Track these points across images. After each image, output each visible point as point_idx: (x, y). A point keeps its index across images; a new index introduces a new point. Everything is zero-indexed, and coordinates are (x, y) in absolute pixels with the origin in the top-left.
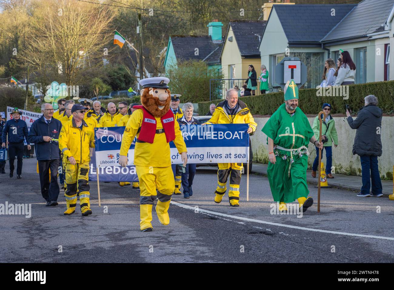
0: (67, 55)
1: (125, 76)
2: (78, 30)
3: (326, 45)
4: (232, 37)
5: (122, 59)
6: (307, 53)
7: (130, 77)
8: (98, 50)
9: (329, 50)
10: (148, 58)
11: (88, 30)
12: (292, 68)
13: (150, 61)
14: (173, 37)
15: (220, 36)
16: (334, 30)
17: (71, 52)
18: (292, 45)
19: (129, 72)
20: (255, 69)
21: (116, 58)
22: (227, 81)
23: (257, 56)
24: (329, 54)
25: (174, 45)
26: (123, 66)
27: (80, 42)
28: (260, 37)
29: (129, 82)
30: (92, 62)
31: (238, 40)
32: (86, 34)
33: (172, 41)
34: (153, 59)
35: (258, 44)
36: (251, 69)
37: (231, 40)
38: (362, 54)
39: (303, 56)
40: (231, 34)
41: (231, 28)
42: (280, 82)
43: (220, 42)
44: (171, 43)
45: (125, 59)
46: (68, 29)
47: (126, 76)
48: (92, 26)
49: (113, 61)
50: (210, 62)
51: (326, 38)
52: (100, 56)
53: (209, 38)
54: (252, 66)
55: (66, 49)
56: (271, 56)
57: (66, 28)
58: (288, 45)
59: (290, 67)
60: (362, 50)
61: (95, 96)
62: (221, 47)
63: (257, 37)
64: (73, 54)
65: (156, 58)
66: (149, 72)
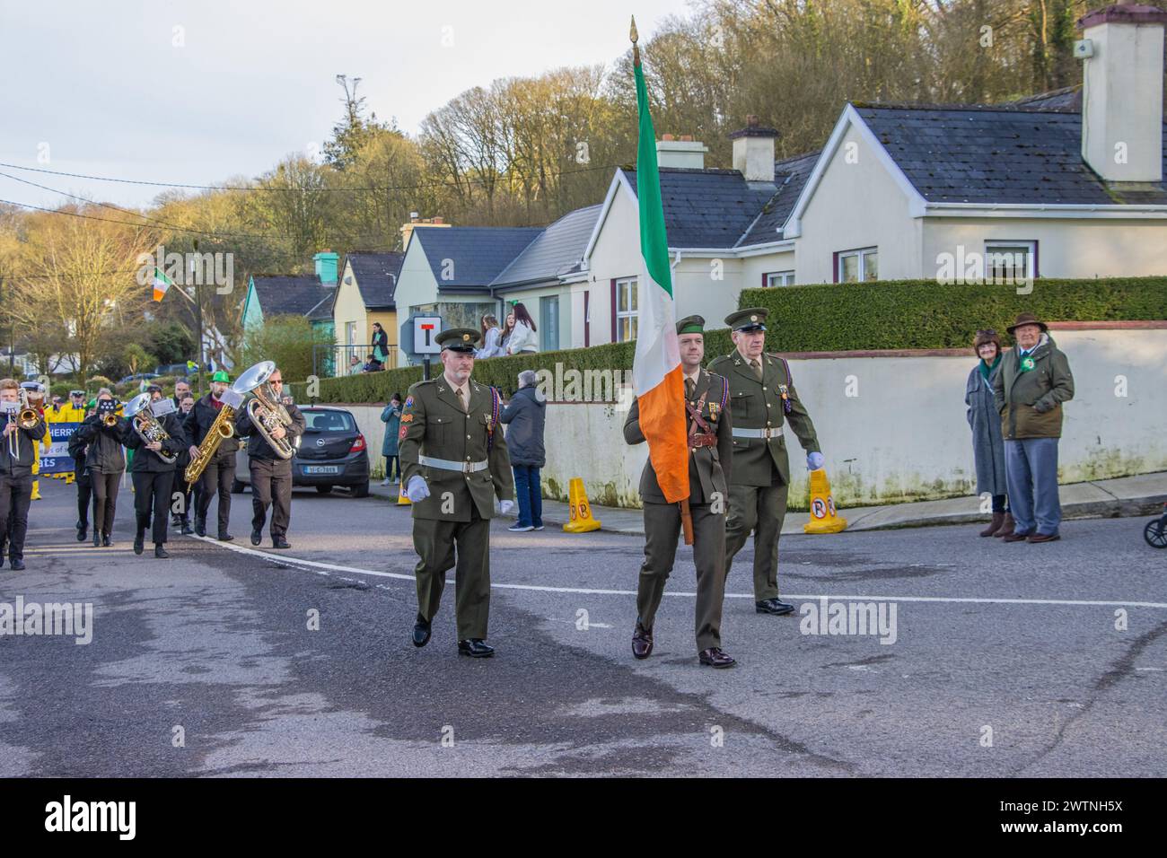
0: (82, 307)
1: (181, 340)
2: (100, 265)
3: (497, 292)
4: (350, 278)
5: (176, 312)
6: (468, 305)
7: (189, 342)
8: (134, 299)
9: (502, 300)
10: (221, 310)
11: (118, 265)
12: (428, 328)
13: (223, 316)
14: (256, 276)
15: (334, 277)
16: (510, 269)
17: (88, 302)
18: (445, 289)
19: (188, 333)
20: (384, 329)
21: (166, 311)
22: (342, 349)
23: (391, 309)
24: (503, 305)
25: (257, 289)
26: (179, 324)
27: (104, 285)
28: (394, 278)
29: (189, 349)
30: (126, 319)
31: (360, 283)
32: (114, 272)
33: (255, 283)
34: (228, 312)
35: (391, 288)
36: (377, 329)
37: (349, 283)
38: (552, 306)
39: (462, 309)
40: (349, 272)
41: (349, 264)
42: (409, 351)
43: (335, 286)
44: (253, 286)
45: (181, 312)
46: (82, 262)
47: (183, 341)
48: (123, 259)
49: (161, 317)
50: (317, 318)
51: (498, 281)
52: (138, 308)
53: (316, 279)
54: (378, 325)
55: (79, 296)
56: (411, 308)
57: (79, 262)
58: (438, 291)
59: (423, 327)
60: (553, 300)
61: (131, 374)
62: (335, 291)
63: (390, 278)
64: (91, 305)
65: (234, 310)
66: (222, 334)
